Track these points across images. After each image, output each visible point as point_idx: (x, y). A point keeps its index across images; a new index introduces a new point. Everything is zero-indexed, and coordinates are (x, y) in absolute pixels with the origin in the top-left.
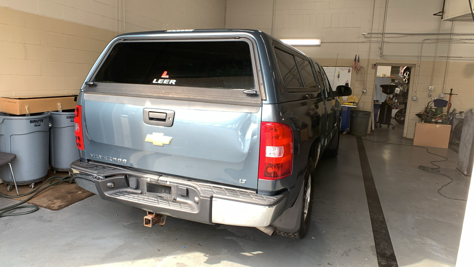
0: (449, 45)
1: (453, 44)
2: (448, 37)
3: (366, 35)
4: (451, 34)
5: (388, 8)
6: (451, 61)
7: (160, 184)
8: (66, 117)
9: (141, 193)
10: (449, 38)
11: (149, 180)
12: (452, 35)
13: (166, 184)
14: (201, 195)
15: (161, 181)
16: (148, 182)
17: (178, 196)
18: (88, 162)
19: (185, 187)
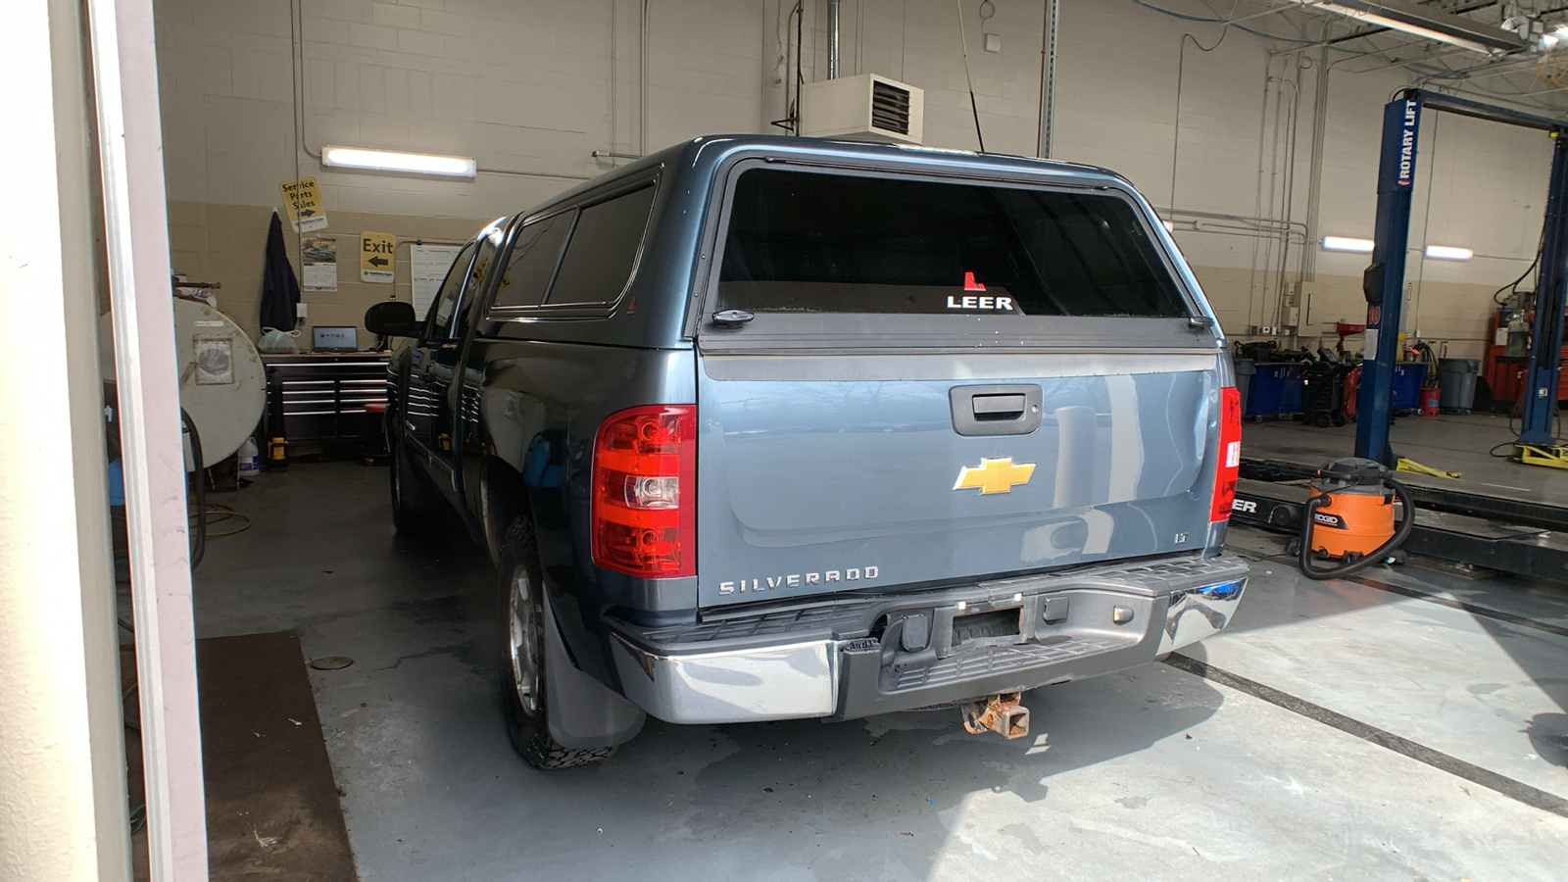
3: (601, 159)
5: (649, 87)
7: (993, 608)
9: (939, 659)
11: (961, 607)
13: (1011, 602)
14: (1150, 591)
15: (998, 598)
16: (959, 614)
17: (1037, 627)
18: (699, 620)
19: (1061, 596)
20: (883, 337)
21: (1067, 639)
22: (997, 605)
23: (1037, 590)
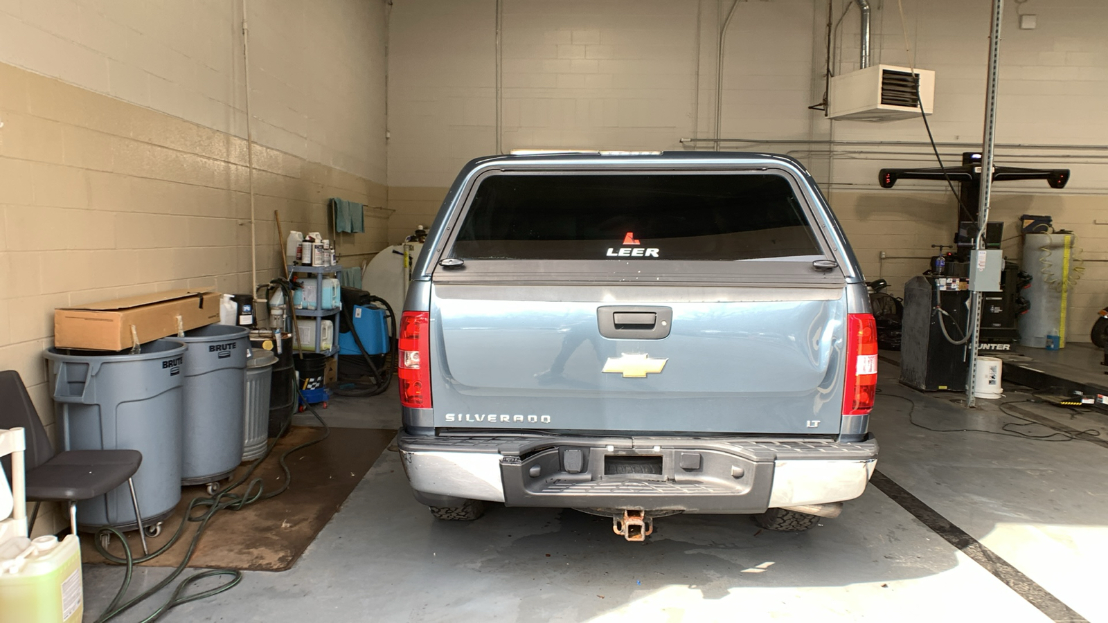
0: (830, 162)
1: (835, 160)
2: (825, 147)
3: (686, 144)
4: (830, 142)
5: (723, 91)
6: (834, 191)
7: (637, 454)
8: (208, 349)
9: (592, 480)
10: (828, 150)
11: (610, 449)
12: (832, 144)
13: (652, 451)
14: (755, 458)
15: (639, 447)
16: (608, 454)
17: (677, 471)
18: (437, 434)
19: (695, 452)
20: (552, 274)
21: (700, 483)
22: (640, 452)
23: (673, 446)
